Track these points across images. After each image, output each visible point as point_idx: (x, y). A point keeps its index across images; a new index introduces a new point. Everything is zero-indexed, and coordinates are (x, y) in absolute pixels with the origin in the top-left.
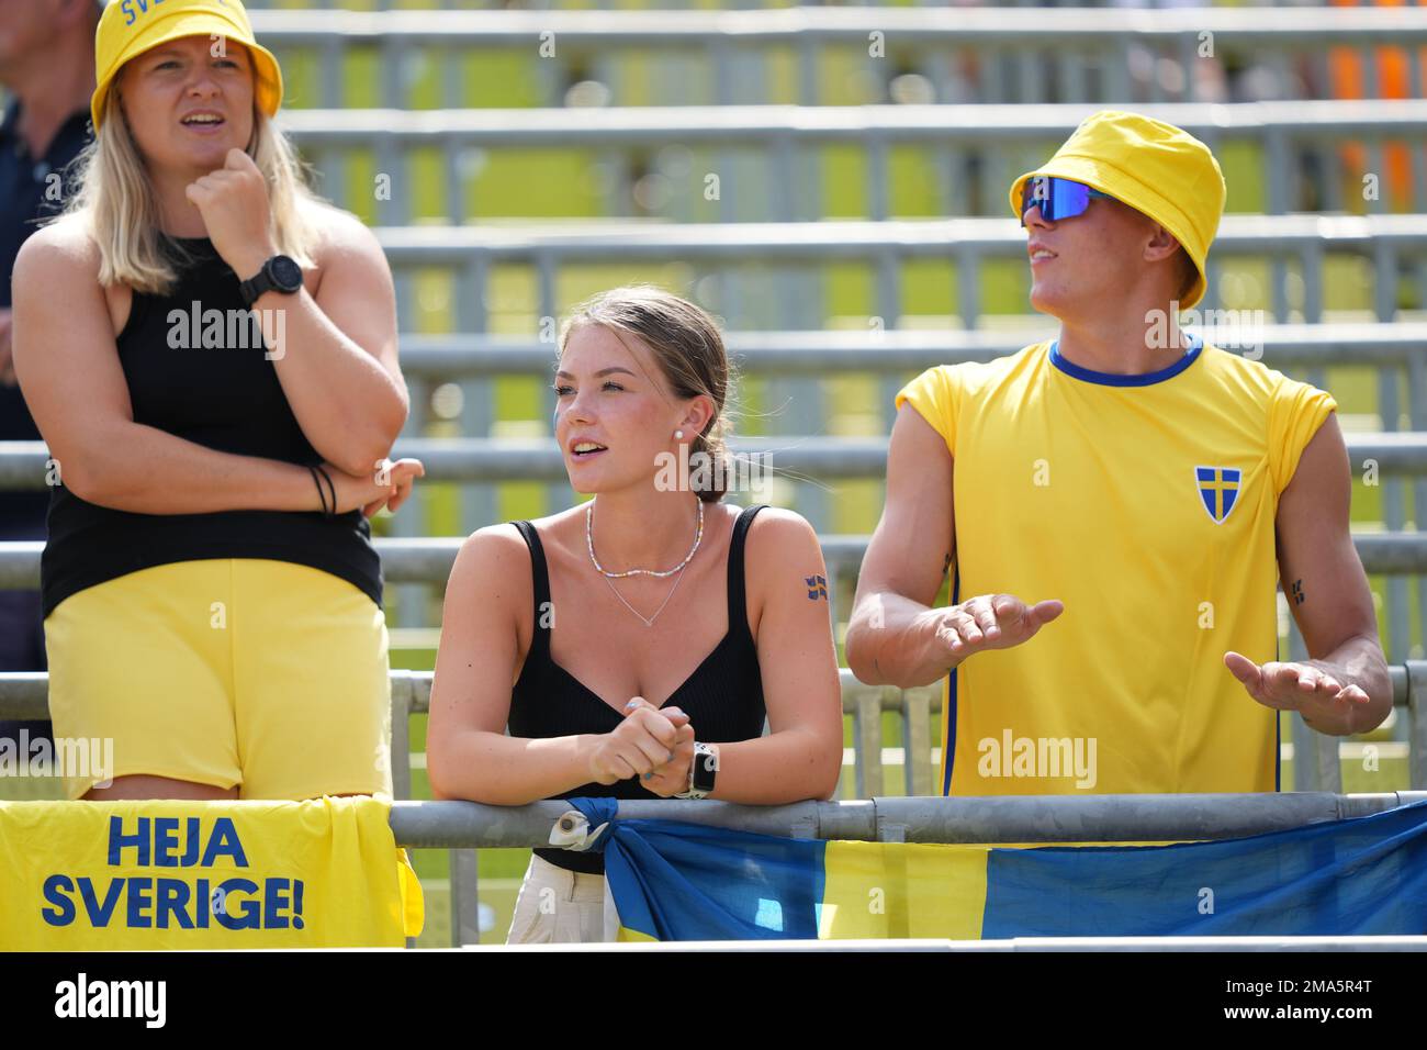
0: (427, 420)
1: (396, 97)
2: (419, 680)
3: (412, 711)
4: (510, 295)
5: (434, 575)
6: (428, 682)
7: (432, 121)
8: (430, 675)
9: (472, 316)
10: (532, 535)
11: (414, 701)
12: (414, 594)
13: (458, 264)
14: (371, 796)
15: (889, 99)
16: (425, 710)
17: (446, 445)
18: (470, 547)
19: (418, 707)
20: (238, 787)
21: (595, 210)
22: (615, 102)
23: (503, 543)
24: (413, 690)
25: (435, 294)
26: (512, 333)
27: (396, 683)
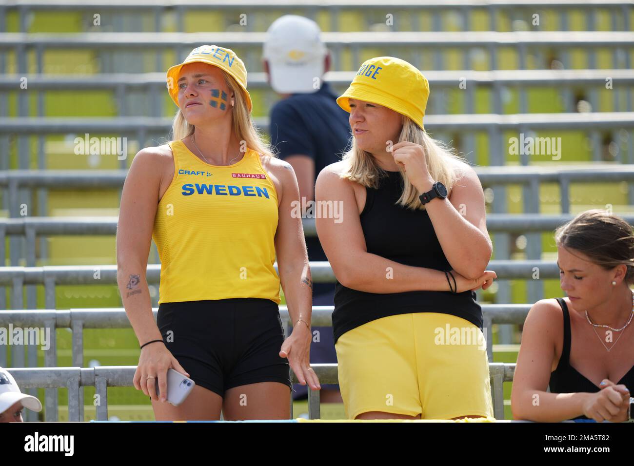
0: (513, 251)
1: (498, 109)
2: (507, 367)
3: (504, 381)
4: (549, 196)
5: (517, 321)
6: (513, 368)
7: (515, 119)
9: (532, 205)
10: (563, 304)
11: (505, 376)
12: (506, 328)
13: (525, 182)
14: (486, 418)
16: (511, 380)
17: (519, 262)
18: (536, 308)
19: (507, 379)
20: (420, 415)
21: (591, 158)
22: (594, 110)
23: (550, 308)
24: (505, 371)
25: (515, 195)
26: (549, 212)
27: (491, 368)
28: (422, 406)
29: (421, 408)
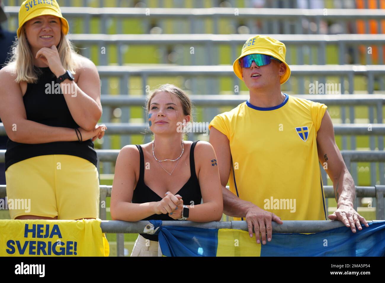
0: (112, 118)
1: (104, 31)
2: (109, 188)
3: (107, 196)
4: (134, 85)
5: (113, 159)
7: (114, 37)
8: (111, 186)
9: (124, 90)
10: (140, 148)
11: (107, 193)
12: (107, 165)
13: (121, 76)
14: (96, 219)
15: (237, 33)
16: (110, 196)
17: (117, 125)
19: (108, 195)
20: (57, 217)
21: (158, 62)
22: (163, 33)
23: (132, 150)
24: (107, 191)
25: (114, 84)
26: (135, 95)
27: (101, 189)
28: (58, 211)
29: (57, 212)
